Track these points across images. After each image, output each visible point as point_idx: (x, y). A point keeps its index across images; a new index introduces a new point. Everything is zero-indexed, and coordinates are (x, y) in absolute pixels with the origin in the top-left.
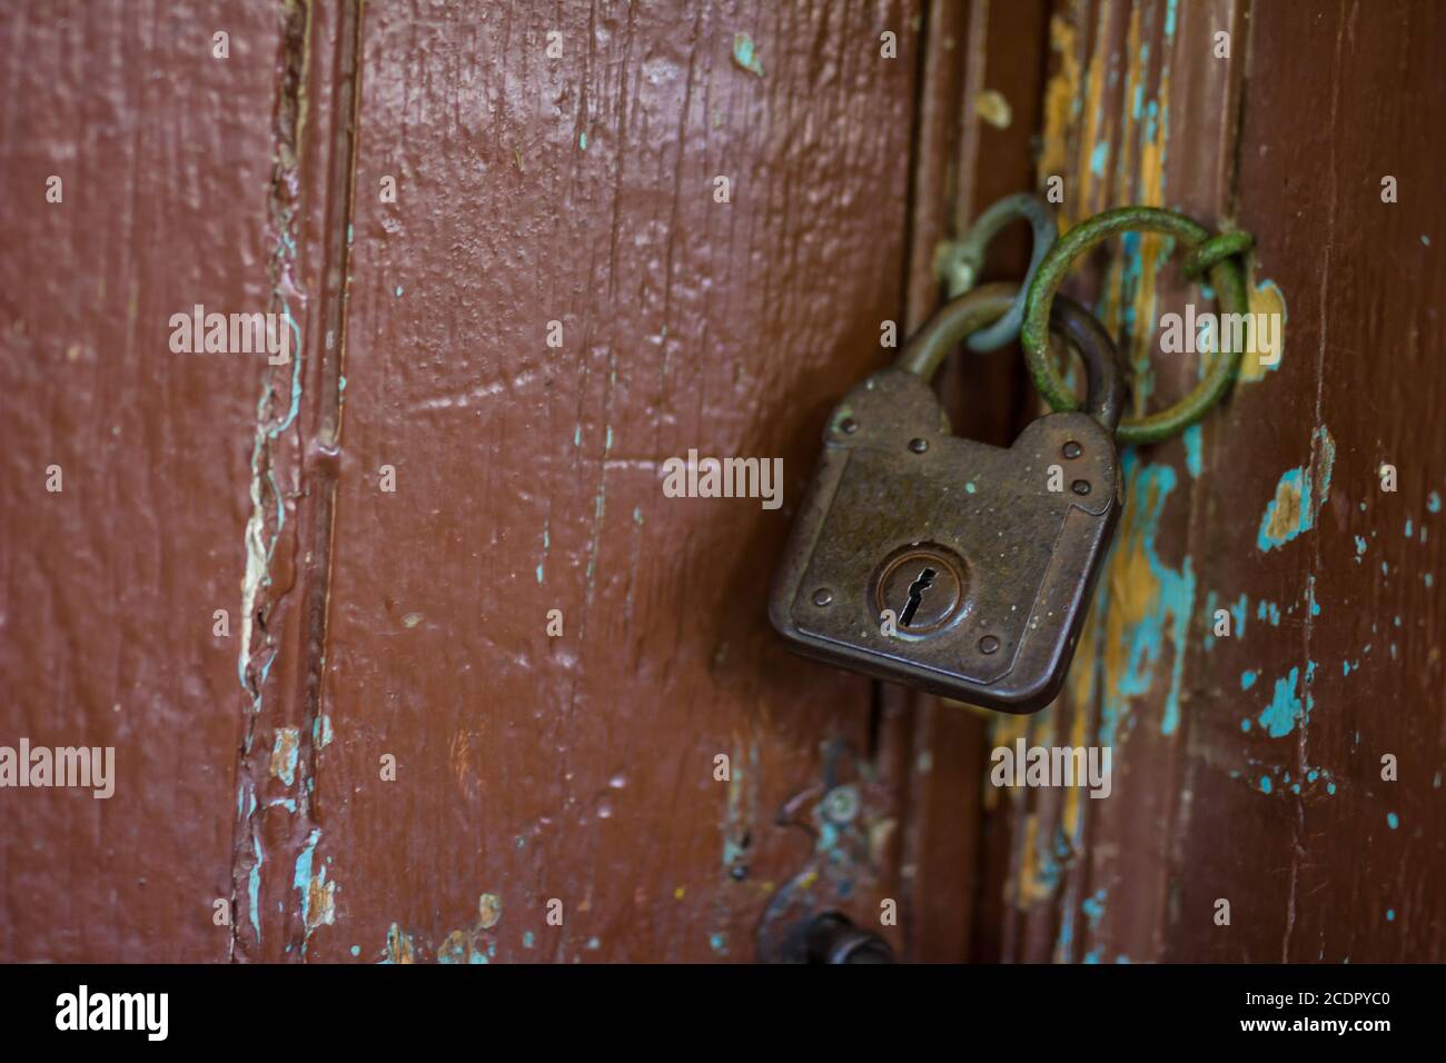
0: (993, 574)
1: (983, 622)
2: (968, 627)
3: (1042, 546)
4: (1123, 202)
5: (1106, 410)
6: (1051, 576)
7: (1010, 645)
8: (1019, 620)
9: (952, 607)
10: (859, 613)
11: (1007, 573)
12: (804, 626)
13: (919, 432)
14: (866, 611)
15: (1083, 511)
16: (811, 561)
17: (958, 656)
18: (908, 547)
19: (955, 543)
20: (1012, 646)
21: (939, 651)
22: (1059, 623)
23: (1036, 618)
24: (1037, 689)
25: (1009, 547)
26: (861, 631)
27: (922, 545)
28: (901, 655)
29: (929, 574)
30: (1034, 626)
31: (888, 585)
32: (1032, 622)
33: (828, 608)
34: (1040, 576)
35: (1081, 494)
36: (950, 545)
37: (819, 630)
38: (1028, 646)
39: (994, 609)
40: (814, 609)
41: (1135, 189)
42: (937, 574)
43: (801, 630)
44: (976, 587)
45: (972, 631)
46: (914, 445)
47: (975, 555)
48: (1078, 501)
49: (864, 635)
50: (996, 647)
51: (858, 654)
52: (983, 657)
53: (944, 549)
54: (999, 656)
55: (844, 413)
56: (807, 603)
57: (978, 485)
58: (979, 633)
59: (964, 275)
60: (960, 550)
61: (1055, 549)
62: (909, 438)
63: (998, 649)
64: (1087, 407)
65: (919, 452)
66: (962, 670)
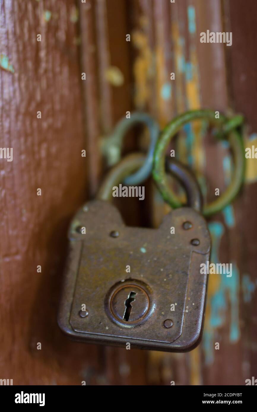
0: (163, 289)
1: (163, 313)
2: (156, 317)
3: (183, 272)
4: (181, 111)
5: (197, 204)
6: (189, 287)
7: (178, 322)
8: (180, 310)
9: (147, 308)
10: (102, 318)
11: (169, 288)
12: (77, 328)
13: (114, 227)
14: (106, 316)
15: (198, 253)
16: (74, 296)
17: (154, 332)
18: (119, 283)
19: (141, 277)
20: (179, 323)
21: (145, 330)
22: (198, 307)
23: (187, 307)
24: (194, 341)
25: (168, 275)
26: (105, 327)
27: (126, 280)
28: (127, 335)
29: (132, 294)
30: (187, 311)
31: (114, 303)
32: (185, 309)
33: (87, 318)
34: (185, 287)
35: (196, 245)
36: (139, 279)
37: (85, 329)
38: (186, 321)
39: (166, 306)
40: (80, 319)
41: (185, 104)
42: (137, 293)
43: (76, 330)
44: (155, 297)
45: (158, 318)
46: (112, 234)
47: (152, 282)
48: (195, 249)
49: (107, 328)
50: (172, 324)
51: (106, 338)
52: (166, 330)
53: (137, 281)
54: (174, 329)
55: (75, 224)
56: (76, 318)
57: (147, 248)
58: (162, 319)
59: (114, 153)
60: (145, 280)
61: (189, 273)
62: (109, 231)
63: (173, 325)
64: (188, 204)
65: (115, 237)
66: (158, 337)
